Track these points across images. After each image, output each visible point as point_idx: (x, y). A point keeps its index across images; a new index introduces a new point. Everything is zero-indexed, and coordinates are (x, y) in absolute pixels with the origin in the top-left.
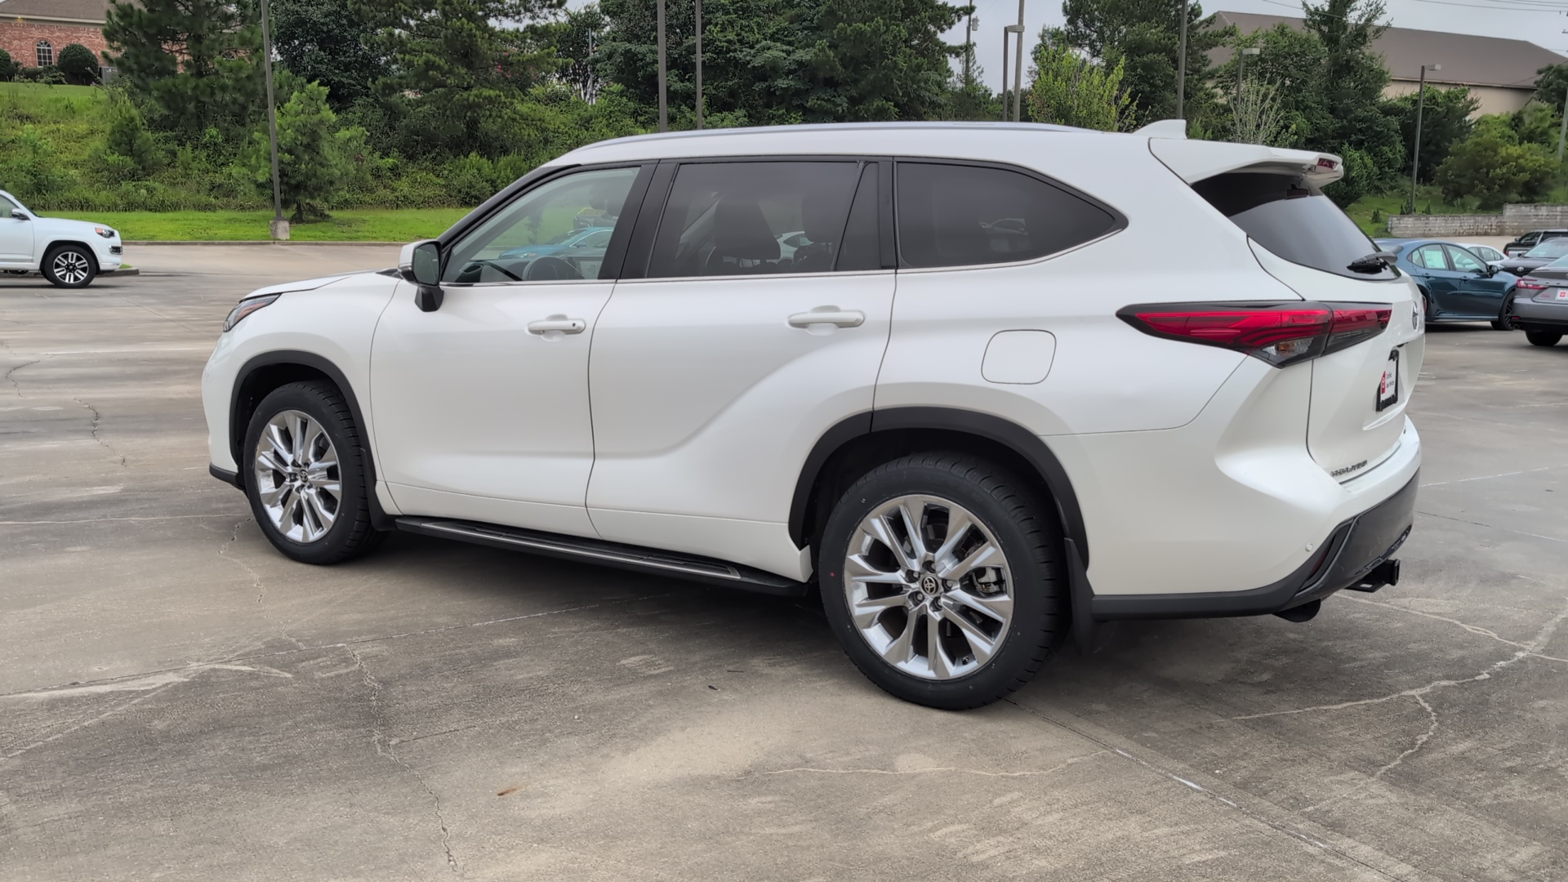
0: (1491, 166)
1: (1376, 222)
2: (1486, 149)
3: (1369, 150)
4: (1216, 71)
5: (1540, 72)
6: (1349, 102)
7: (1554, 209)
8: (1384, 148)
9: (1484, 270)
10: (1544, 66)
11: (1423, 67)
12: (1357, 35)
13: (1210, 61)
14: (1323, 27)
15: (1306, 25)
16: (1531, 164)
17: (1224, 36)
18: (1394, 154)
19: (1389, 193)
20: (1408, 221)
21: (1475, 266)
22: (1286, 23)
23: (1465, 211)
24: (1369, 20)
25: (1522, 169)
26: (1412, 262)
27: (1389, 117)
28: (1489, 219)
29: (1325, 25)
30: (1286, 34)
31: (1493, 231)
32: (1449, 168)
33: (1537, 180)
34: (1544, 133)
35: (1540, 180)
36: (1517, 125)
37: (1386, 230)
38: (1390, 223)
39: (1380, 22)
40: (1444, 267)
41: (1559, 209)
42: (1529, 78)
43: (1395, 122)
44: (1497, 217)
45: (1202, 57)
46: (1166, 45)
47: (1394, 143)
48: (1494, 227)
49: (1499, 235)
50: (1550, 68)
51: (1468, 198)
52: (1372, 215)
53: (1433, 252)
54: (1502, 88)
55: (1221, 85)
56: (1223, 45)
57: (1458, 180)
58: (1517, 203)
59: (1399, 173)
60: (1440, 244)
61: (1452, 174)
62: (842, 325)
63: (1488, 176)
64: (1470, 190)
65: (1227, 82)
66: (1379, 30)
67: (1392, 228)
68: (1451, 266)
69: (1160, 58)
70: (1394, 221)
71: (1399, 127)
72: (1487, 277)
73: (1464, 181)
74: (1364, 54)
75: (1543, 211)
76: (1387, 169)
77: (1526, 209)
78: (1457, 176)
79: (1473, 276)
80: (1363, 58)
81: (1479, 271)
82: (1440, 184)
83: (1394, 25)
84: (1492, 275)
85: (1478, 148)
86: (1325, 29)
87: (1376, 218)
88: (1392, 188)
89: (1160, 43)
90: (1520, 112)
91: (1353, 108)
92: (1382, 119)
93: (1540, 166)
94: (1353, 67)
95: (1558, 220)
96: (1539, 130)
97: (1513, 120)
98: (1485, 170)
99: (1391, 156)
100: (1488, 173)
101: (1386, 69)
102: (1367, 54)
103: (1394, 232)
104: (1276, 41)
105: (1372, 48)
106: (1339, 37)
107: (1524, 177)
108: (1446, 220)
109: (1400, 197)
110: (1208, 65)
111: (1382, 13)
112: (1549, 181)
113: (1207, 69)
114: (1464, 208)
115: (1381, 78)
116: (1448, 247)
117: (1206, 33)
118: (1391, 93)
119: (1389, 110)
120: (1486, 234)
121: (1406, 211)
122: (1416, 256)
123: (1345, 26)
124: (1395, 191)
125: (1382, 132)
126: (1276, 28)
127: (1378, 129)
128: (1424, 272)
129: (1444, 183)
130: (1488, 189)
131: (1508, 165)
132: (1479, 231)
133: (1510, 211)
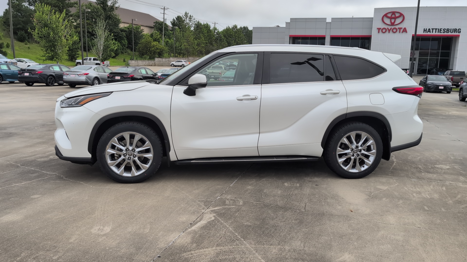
0: (150, 47)
1: (125, 62)
2: (149, 43)
3: (119, 41)
4: (73, 14)
5: (154, 23)
6: (112, 27)
7: (166, 59)
8: (123, 41)
9: (154, 74)
10: (155, 21)
11: (132, 19)
12: (111, 8)
13: (71, 12)
14: (101, 5)
15: (96, 4)
16: (159, 47)
17: (75, 4)
18: (125, 43)
19: (125, 54)
20: (133, 62)
21: (152, 73)
22: (91, 3)
23: (146, 59)
24: (114, 5)
25: (157, 49)
26: (138, 72)
27: (122, 32)
28: (152, 62)
29: (102, 4)
30: (92, 6)
31: (153, 65)
32: (140, 48)
33: (161, 52)
34: (158, 39)
35: (162, 52)
36: (152, 37)
37: (128, 64)
38: (129, 62)
39: (117, 5)
40: (146, 73)
41: (167, 59)
42: (152, 25)
43: (124, 34)
44: (153, 61)
45: (68, 10)
46: (57, 5)
47: (124, 39)
48: (153, 64)
49: (155, 66)
50: (156, 22)
51: (145, 56)
52: (123, 60)
53: (143, 70)
54: (146, 26)
55: (74, 19)
56: (75, 7)
57: (142, 51)
58: (158, 57)
59: (126, 48)
60: (144, 68)
61: (141, 49)
62: (335, 94)
63: (150, 50)
64: (146, 53)
65: (75, 18)
66: (117, 7)
67: (129, 64)
68: (147, 73)
69: (56, 9)
70: (130, 62)
71: (125, 35)
72: (155, 76)
73: (144, 51)
74: (113, 14)
75: (164, 60)
76: (124, 47)
77: (160, 59)
78: (142, 50)
79: (152, 76)
80: (114, 15)
81: (152, 74)
82: (138, 52)
83: (121, 7)
84: (156, 75)
85: (147, 43)
86: (102, 5)
87: (124, 61)
88: (126, 52)
89: (55, 4)
90: (152, 33)
91: (113, 29)
92: (121, 33)
93: (161, 48)
94: (111, 17)
95: (167, 62)
96: (157, 38)
97: (151, 35)
98: (149, 48)
99: (124, 43)
100: (150, 49)
101: (120, 19)
102: (114, 14)
103: (130, 65)
104: (89, 7)
105: (116, 12)
106: (106, 8)
107: (158, 51)
108: (142, 62)
109: (128, 55)
110: (70, 13)
111: (117, 3)
112: (164, 52)
113: (70, 14)
114: (145, 59)
115: (118, 22)
116: (146, 69)
117: (69, 3)
118: (122, 26)
119: (122, 30)
120: (151, 66)
121: (132, 59)
122: (139, 71)
123: (108, 6)
124: (126, 53)
125: (121, 36)
126: (88, 4)
127: (120, 36)
128: (142, 75)
129: (139, 51)
130: (150, 53)
131: (154, 47)
132: (150, 65)
133: (156, 59)
